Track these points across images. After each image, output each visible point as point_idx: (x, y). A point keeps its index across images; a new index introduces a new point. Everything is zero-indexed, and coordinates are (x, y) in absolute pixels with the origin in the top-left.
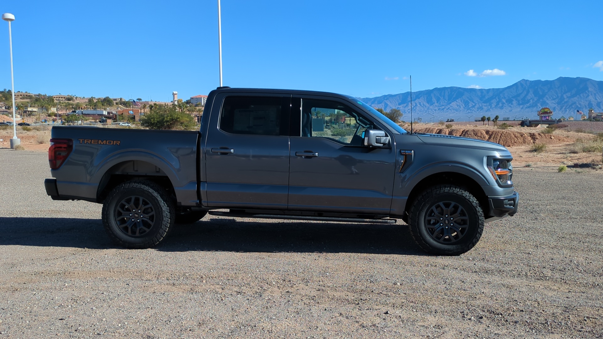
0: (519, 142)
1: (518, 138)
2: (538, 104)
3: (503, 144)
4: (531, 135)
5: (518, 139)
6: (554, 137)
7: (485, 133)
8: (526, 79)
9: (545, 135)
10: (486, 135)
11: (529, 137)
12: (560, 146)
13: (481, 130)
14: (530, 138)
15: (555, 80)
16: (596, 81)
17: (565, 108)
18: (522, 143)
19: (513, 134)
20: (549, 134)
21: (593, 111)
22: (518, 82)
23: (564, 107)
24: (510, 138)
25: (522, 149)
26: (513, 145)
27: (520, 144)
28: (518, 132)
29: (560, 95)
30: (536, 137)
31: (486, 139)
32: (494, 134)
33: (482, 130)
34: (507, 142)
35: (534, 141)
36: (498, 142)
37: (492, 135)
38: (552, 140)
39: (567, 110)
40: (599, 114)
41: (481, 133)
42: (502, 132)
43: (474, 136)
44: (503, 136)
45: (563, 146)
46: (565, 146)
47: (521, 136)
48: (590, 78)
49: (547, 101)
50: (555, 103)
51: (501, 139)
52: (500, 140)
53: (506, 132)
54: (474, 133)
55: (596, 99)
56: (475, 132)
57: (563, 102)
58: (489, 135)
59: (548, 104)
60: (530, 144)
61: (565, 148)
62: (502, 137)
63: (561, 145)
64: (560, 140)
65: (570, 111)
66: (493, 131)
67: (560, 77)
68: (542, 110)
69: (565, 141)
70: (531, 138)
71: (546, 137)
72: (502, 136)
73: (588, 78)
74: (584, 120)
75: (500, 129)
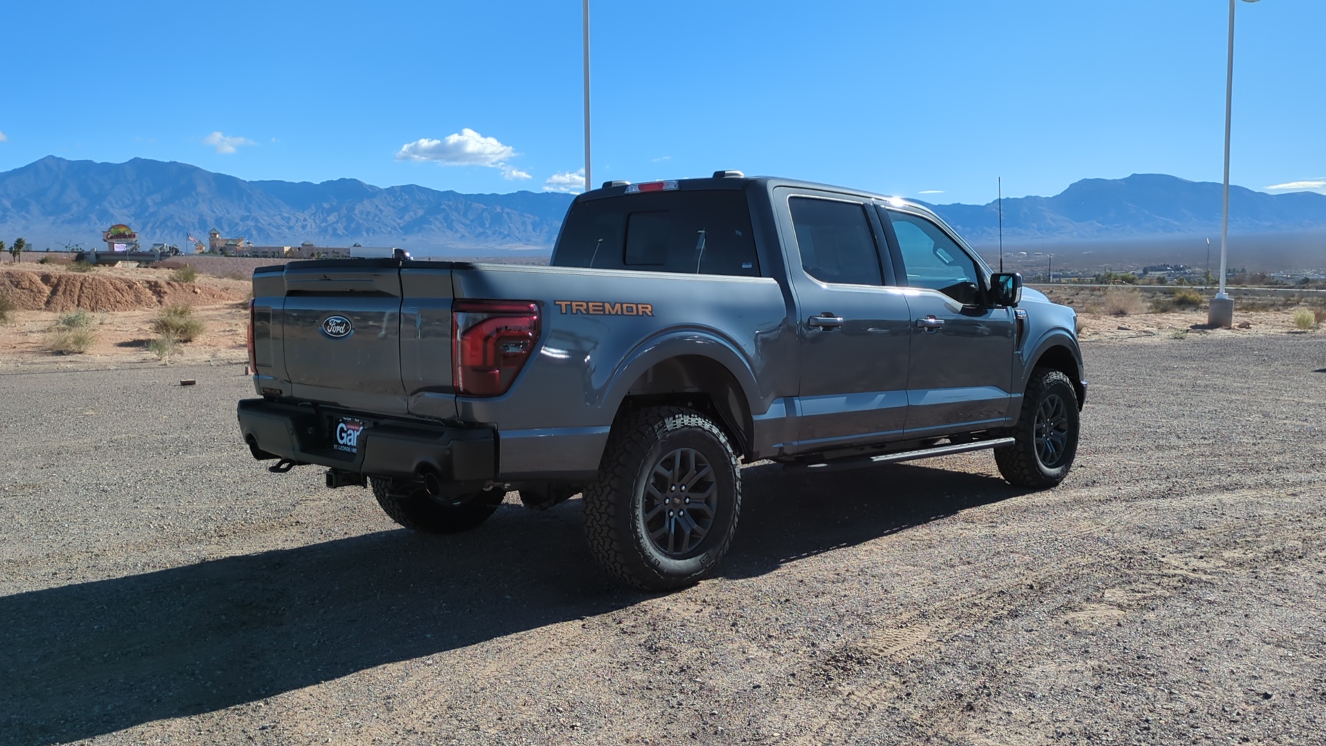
0: (126, 301)
1: (124, 293)
2: (91, 215)
3: (90, 306)
4: (151, 285)
5: (122, 295)
6: (200, 289)
7: (40, 282)
8: (58, 156)
9: (181, 286)
10: (45, 287)
11: (147, 290)
12: (217, 309)
13: (30, 274)
14: (149, 293)
15: (125, 163)
16: (211, 173)
17: (152, 228)
18: (135, 303)
19: (111, 284)
20: (188, 283)
21: (217, 236)
22: (40, 160)
23: (150, 225)
24: (104, 291)
25: (135, 316)
26: (114, 308)
27: (129, 306)
28: (120, 279)
29: (138, 198)
30: (162, 290)
31: (46, 295)
32: (64, 283)
33: (31, 272)
34: (100, 302)
35: (159, 299)
36: (76, 303)
37: (58, 284)
38: (198, 295)
39: (157, 230)
40: (230, 242)
41: (31, 281)
42: (82, 279)
43: (14, 288)
44: (86, 288)
45: (224, 308)
46: (227, 308)
47: (129, 286)
48: (197, 166)
49: (111, 210)
50: (129, 214)
51: (83, 295)
52: (79, 297)
53: (93, 279)
54: (11, 281)
55: (213, 212)
56: (13, 277)
57: (147, 214)
58: (51, 286)
59: (113, 216)
60: (152, 305)
61: (229, 313)
62: (85, 291)
63: (218, 306)
64: (213, 296)
65: (162, 233)
66: (60, 276)
67: (136, 159)
68: (112, 230)
69: (223, 299)
70: (151, 292)
71: (183, 289)
72: (84, 288)
73: (192, 166)
74: (203, 252)
75: (73, 270)
